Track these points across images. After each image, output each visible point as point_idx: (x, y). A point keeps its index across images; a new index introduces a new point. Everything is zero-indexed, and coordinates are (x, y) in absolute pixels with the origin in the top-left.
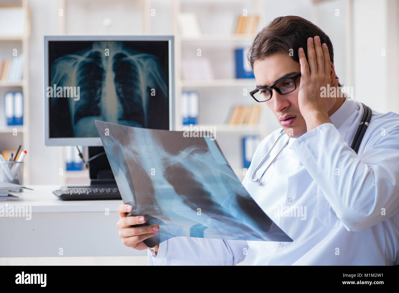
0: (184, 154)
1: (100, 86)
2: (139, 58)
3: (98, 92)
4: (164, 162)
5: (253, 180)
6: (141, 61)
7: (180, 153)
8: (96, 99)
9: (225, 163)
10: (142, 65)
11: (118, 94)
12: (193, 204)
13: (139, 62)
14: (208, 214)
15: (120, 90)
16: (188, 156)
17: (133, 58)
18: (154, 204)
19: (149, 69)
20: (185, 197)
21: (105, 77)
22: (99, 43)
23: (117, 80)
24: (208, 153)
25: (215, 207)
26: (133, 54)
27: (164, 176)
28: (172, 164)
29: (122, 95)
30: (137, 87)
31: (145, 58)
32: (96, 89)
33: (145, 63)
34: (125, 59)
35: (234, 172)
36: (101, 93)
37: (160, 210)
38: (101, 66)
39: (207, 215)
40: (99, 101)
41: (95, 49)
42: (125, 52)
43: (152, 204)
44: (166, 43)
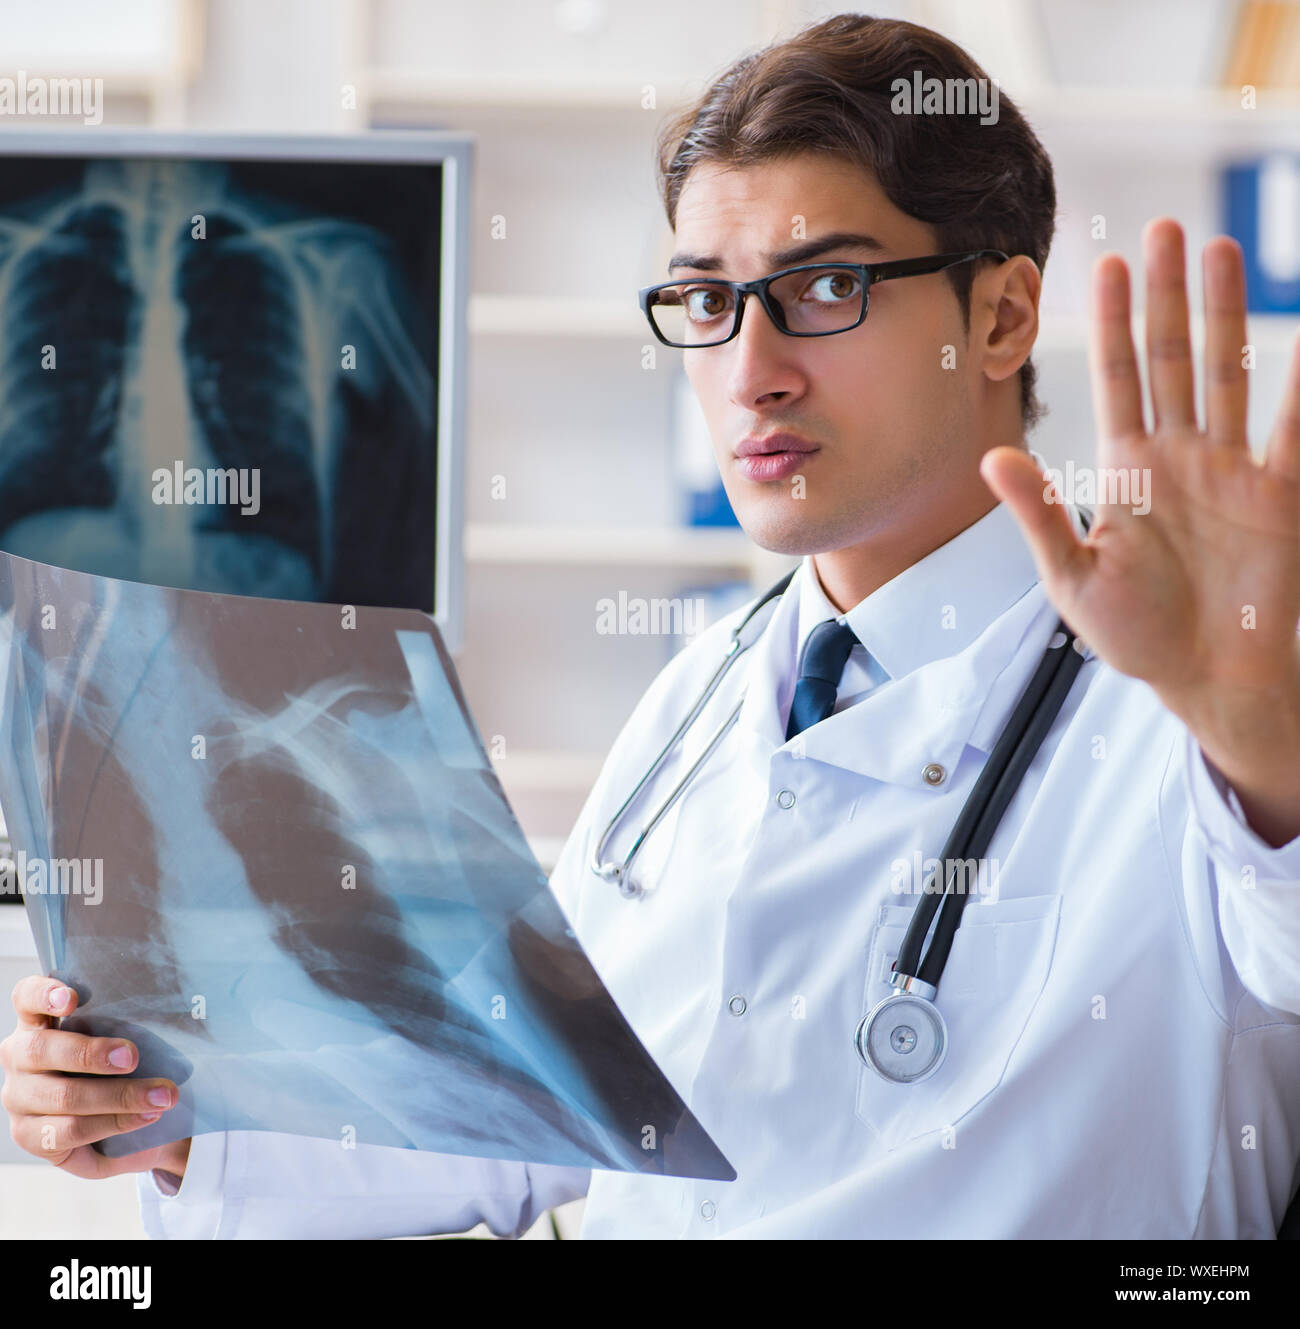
0: (305, 709)
1: (116, 367)
2: (303, 240)
3: (106, 396)
4: (216, 739)
5: (600, 871)
6: (313, 254)
7: (287, 704)
8: (96, 428)
9: (479, 764)
10: (314, 276)
11: (199, 407)
12: (316, 950)
13: (302, 260)
14: (378, 1007)
15: (210, 388)
16: (320, 721)
17: (273, 239)
18: (151, 936)
19: (350, 295)
20: (287, 914)
21: (137, 328)
22: (115, 166)
23: (197, 340)
24: (408, 710)
25: (412, 977)
26: (275, 219)
27: (210, 806)
28: (247, 752)
29: (216, 415)
30: (289, 379)
31: (330, 242)
32: (96, 385)
33: (332, 266)
34: (233, 243)
35: (510, 811)
36: (116, 403)
37: (174, 970)
38: (121, 274)
39: (376, 1012)
40: (107, 437)
41: (96, 194)
42: (236, 212)
43: (143, 938)
44: (431, 174)
